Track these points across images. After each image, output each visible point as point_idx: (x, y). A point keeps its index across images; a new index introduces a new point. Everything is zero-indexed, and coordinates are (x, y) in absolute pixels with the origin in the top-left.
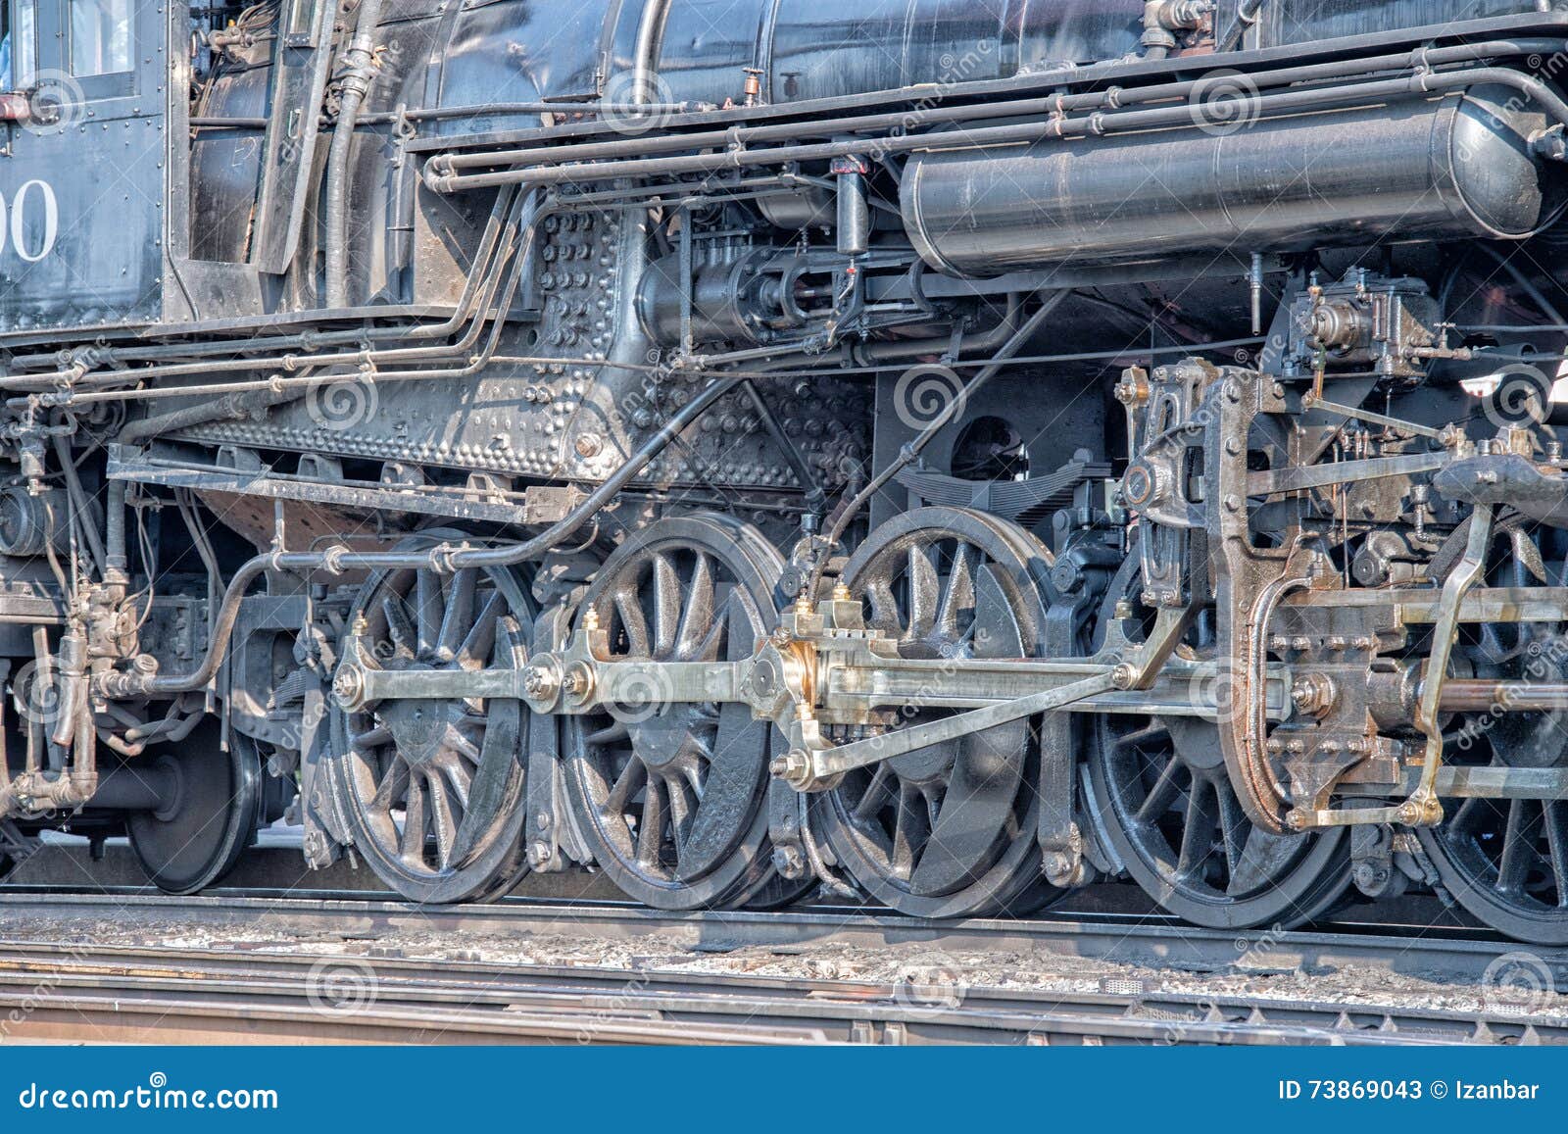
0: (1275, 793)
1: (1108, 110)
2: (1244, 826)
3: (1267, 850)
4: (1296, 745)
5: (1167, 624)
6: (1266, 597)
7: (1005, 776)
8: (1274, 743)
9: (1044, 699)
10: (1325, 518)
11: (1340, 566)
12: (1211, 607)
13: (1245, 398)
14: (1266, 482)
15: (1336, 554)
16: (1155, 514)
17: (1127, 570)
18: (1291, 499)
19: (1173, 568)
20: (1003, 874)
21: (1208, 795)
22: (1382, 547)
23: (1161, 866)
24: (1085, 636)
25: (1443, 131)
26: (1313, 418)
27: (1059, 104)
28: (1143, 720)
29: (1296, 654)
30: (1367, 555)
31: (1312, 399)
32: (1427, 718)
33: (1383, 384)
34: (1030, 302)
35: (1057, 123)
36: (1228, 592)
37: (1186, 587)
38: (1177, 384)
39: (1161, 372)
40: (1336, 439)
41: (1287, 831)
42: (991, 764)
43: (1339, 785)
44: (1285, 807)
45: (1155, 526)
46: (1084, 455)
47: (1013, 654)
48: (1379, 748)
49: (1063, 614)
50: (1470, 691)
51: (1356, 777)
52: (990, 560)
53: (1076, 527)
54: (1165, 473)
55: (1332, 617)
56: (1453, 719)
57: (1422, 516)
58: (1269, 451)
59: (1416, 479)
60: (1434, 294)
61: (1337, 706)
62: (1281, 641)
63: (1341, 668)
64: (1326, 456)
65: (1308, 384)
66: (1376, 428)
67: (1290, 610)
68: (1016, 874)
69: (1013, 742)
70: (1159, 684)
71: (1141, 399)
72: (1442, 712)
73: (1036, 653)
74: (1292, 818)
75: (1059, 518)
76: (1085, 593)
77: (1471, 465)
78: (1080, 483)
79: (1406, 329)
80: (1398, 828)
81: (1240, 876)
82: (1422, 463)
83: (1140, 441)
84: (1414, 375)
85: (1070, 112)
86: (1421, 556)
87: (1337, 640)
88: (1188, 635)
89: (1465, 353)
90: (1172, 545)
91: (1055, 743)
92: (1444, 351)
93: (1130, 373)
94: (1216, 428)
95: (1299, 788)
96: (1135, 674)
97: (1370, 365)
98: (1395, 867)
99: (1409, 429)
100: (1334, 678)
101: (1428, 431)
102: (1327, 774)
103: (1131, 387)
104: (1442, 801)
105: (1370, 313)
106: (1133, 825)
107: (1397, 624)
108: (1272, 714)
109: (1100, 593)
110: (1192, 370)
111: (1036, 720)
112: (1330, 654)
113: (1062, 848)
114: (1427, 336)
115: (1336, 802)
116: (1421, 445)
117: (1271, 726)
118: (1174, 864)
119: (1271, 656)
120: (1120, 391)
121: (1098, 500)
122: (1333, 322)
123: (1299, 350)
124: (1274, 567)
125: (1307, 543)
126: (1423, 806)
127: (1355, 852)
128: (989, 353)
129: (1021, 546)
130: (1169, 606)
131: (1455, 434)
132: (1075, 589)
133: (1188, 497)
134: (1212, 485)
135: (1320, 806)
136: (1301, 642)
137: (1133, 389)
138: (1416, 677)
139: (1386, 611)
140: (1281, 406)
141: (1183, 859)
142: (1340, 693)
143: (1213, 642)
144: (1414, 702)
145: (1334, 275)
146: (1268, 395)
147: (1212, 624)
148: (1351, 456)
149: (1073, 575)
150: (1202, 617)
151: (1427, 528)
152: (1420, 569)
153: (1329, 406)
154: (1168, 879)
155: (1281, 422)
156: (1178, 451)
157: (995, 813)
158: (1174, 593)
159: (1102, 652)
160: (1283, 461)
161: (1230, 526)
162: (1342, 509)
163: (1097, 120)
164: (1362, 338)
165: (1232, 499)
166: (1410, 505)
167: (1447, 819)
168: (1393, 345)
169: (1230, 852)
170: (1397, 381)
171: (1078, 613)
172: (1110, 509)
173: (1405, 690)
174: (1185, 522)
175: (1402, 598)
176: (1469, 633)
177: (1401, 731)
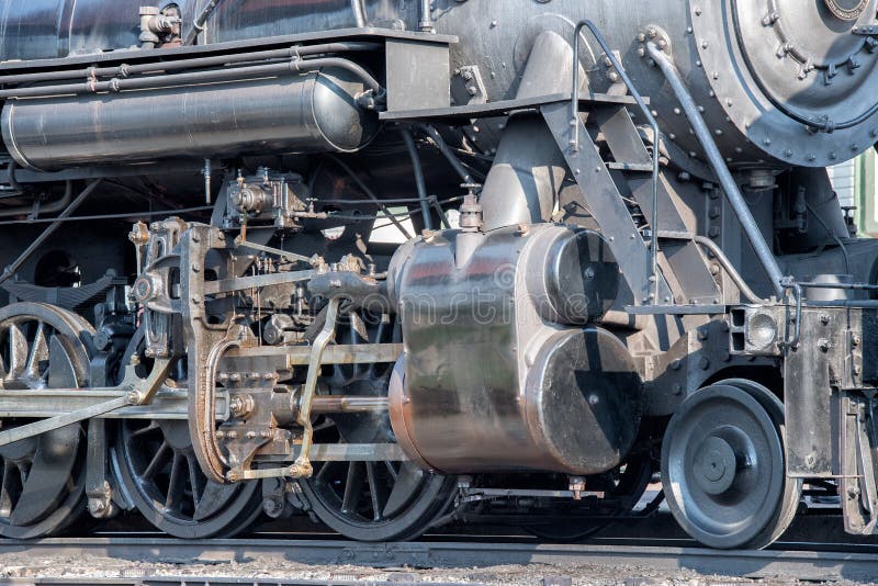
0: (220, 461)
1: (121, 77)
2: (202, 480)
3: (216, 494)
4: (232, 434)
5: (160, 367)
6: (215, 352)
7: (66, 456)
8: (220, 433)
9: (89, 411)
10: (247, 307)
11: (256, 334)
12: (185, 358)
13: (204, 240)
14: (214, 287)
15: (254, 327)
16: (152, 305)
17: (137, 338)
18: (229, 296)
19: (163, 336)
20: (64, 512)
21: (183, 463)
22: (281, 322)
23: (156, 505)
24: (113, 376)
25: (308, 92)
26: (241, 251)
27: (93, 73)
28: (147, 422)
29: (232, 384)
30: (272, 327)
31: (240, 241)
32: (304, 417)
33: (279, 232)
34: (78, 186)
35: (92, 84)
36: (194, 349)
37: (170, 346)
38: (164, 232)
39: (155, 225)
40: (254, 263)
41: (227, 482)
42: (59, 449)
43: (256, 456)
44: (226, 469)
45: (153, 312)
46: (111, 272)
47: (72, 386)
48: (278, 435)
49: (101, 363)
50: (327, 402)
51: (266, 451)
52: (57, 332)
53: (108, 313)
54: (158, 282)
55: (252, 362)
56: (317, 417)
57: (301, 305)
58: (217, 269)
59: (297, 285)
60: (306, 182)
61: (255, 411)
62: (224, 376)
63: (257, 390)
64: (248, 273)
65: (237, 232)
66: (276, 257)
67: (229, 359)
68: (72, 512)
69: (72, 436)
70: (155, 401)
71: (145, 241)
72: (312, 414)
73: (85, 385)
74: (230, 475)
75: (98, 308)
76: (113, 350)
77: (327, 277)
78: (109, 289)
79: (291, 202)
80: (289, 479)
81: (201, 509)
82: (300, 276)
83: (143, 264)
84: (296, 227)
85: (99, 78)
86: (300, 328)
87: (255, 375)
88: (171, 373)
89: (323, 215)
90: (162, 322)
91: (96, 436)
92: (312, 214)
93: (137, 226)
94: (187, 256)
95: (234, 458)
96: (142, 396)
97: (272, 222)
98: (286, 500)
99: (294, 257)
100: (254, 396)
101: (304, 258)
102: (249, 450)
103: (138, 233)
104: (312, 463)
105: (271, 193)
106: (140, 481)
107: (288, 365)
108: (219, 417)
109: (122, 350)
110: (172, 224)
111: (85, 423)
112: (251, 383)
113: (100, 496)
114: (302, 205)
115: (254, 466)
116: (301, 266)
117: (219, 424)
118: (163, 502)
119: (219, 385)
120: (132, 236)
121: (120, 297)
122: (251, 197)
123: (232, 213)
124: (220, 335)
125: (238, 321)
126: (302, 466)
127: (265, 493)
128: (56, 214)
129: (76, 324)
130: (161, 357)
131: (317, 260)
132: (107, 348)
133: (171, 296)
134: (185, 289)
135: (245, 468)
136: (236, 376)
137: (139, 235)
138: (298, 395)
139: (282, 358)
140: (223, 244)
141: (169, 501)
142: (256, 403)
143: (186, 377)
144: (297, 409)
145: (250, 172)
146: (215, 238)
147: (185, 367)
148: (262, 272)
149: (106, 341)
150: (180, 363)
151: (304, 312)
152: (301, 335)
153: (250, 245)
154: (160, 512)
155: (223, 254)
156: (166, 270)
157: (61, 477)
158: (163, 350)
159: (123, 384)
160: (224, 275)
161: (195, 311)
162: (257, 301)
163: (115, 83)
164: (267, 207)
165: (197, 297)
166: (294, 299)
167: (315, 473)
168: (284, 211)
169: (195, 494)
170: (287, 230)
171: (109, 363)
172: (128, 303)
173: (293, 402)
174: (170, 310)
175: (291, 351)
176: (327, 370)
177: (290, 425)
